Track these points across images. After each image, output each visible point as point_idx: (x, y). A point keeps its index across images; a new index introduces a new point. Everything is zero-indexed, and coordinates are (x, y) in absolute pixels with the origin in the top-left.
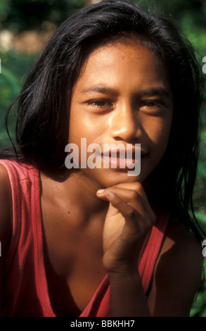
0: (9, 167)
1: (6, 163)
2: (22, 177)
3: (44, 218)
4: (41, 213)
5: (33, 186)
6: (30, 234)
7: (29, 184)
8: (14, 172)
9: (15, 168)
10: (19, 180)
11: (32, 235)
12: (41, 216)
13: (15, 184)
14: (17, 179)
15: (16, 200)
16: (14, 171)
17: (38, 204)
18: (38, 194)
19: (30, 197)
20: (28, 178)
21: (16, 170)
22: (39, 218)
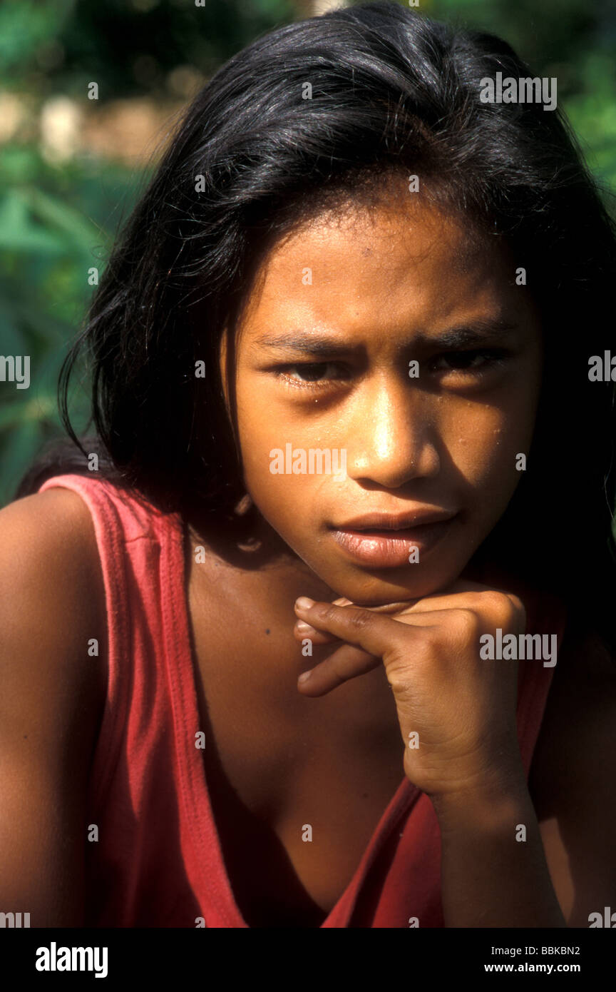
0: (96, 502)
1: (88, 491)
2: (134, 531)
3: (198, 650)
4: (191, 635)
5: (163, 556)
6: (158, 697)
7: (153, 553)
8: (111, 518)
9: (112, 505)
10: (123, 541)
11: (167, 700)
12: (192, 645)
13: (110, 555)
14: (118, 539)
15: (116, 601)
16: (109, 512)
17: (180, 610)
18: (178, 581)
19: (157, 590)
20: (151, 535)
21: (116, 514)
22: (187, 651)
